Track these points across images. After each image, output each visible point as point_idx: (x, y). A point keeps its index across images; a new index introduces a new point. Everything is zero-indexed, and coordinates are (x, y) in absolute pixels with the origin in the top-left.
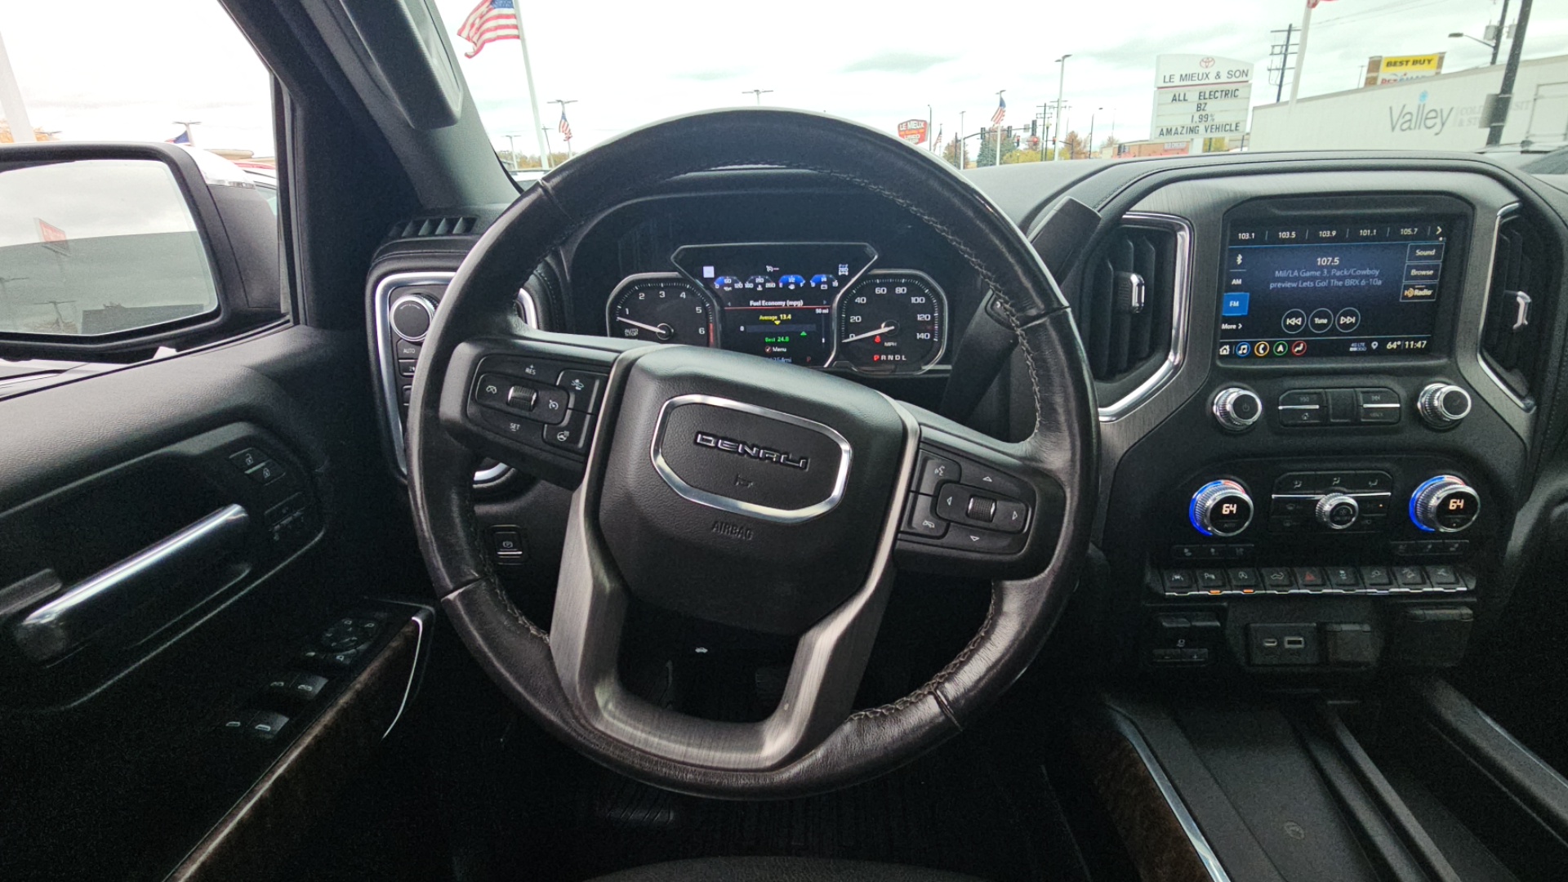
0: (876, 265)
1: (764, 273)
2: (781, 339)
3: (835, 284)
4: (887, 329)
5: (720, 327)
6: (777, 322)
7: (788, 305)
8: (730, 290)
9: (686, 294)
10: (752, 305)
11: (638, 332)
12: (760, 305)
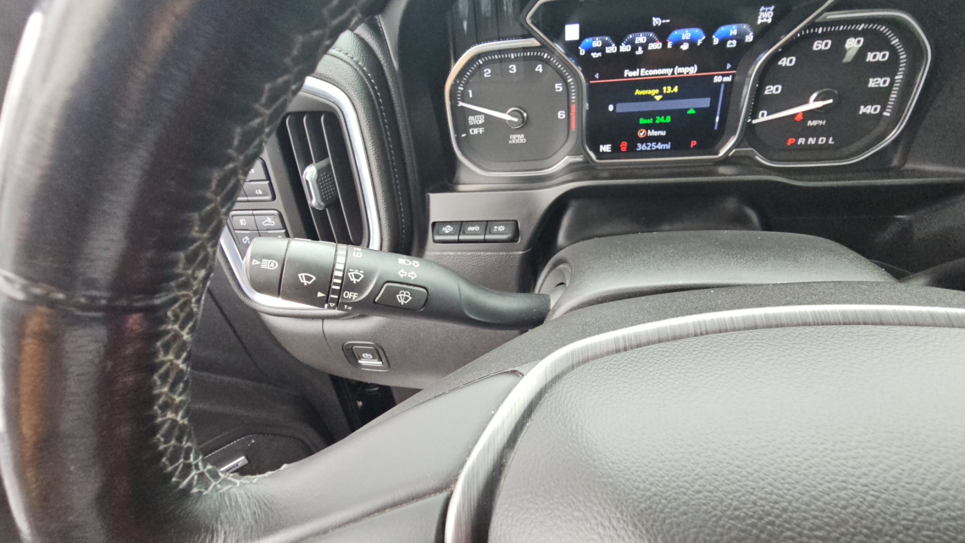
0: (834, 7)
1: (648, 28)
2: (660, 120)
3: (749, 38)
4: (820, 104)
5: (586, 106)
6: (658, 98)
7: (676, 73)
8: (599, 56)
9: (543, 68)
10: (627, 75)
11: (485, 119)
12: (638, 75)
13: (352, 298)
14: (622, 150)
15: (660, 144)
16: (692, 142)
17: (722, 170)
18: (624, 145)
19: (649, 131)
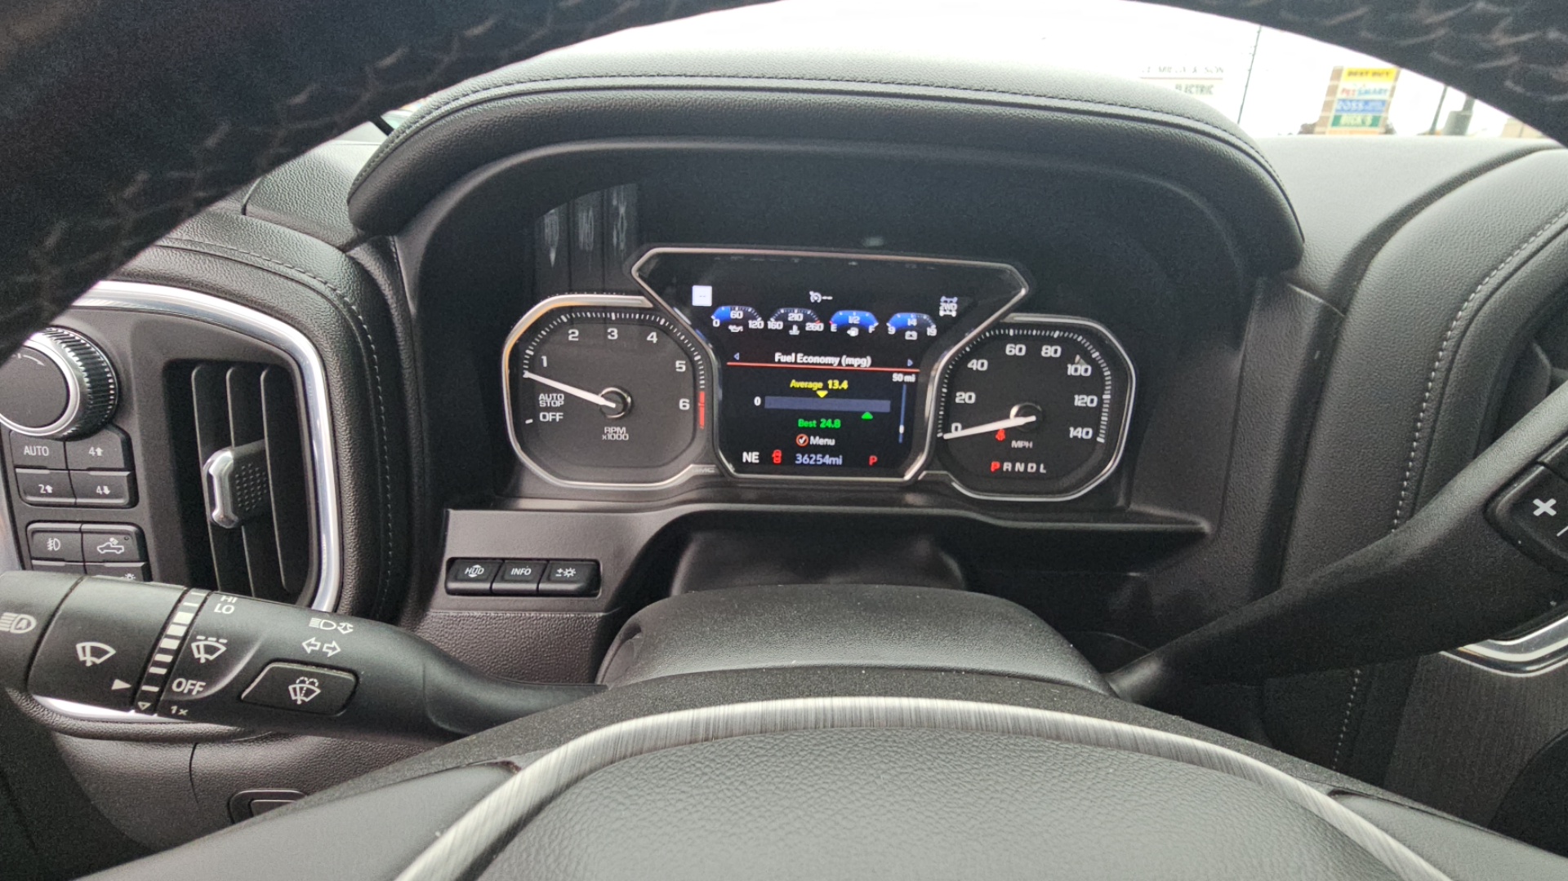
0: (1022, 307)
1: (803, 303)
2: (826, 423)
3: (932, 331)
4: (1022, 421)
5: (719, 394)
6: (822, 394)
7: (844, 364)
8: (740, 331)
9: (657, 337)
10: (779, 360)
11: (564, 400)
12: (793, 361)
13: (190, 691)
14: (775, 461)
15: (827, 456)
16: (871, 457)
17: (910, 498)
18: (777, 455)
19: (812, 438)
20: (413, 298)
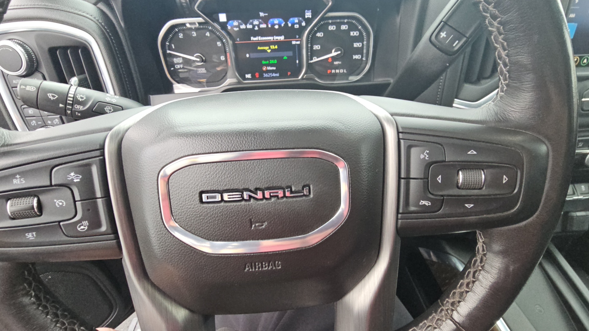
0: (331, 10)
1: (258, 17)
2: (272, 62)
4: (336, 54)
5: (234, 55)
6: (269, 51)
7: (275, 39)
8: (238, 30)
9: (210, 34)
10: (253, 39)
11: (182, 60)
12: (257, 39)
13: (80, 108)
14: (256, 76)
15: (274, 74)
16: (289, 73)
19: (268, 67)
20: (121, 20)
